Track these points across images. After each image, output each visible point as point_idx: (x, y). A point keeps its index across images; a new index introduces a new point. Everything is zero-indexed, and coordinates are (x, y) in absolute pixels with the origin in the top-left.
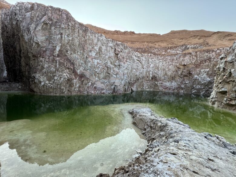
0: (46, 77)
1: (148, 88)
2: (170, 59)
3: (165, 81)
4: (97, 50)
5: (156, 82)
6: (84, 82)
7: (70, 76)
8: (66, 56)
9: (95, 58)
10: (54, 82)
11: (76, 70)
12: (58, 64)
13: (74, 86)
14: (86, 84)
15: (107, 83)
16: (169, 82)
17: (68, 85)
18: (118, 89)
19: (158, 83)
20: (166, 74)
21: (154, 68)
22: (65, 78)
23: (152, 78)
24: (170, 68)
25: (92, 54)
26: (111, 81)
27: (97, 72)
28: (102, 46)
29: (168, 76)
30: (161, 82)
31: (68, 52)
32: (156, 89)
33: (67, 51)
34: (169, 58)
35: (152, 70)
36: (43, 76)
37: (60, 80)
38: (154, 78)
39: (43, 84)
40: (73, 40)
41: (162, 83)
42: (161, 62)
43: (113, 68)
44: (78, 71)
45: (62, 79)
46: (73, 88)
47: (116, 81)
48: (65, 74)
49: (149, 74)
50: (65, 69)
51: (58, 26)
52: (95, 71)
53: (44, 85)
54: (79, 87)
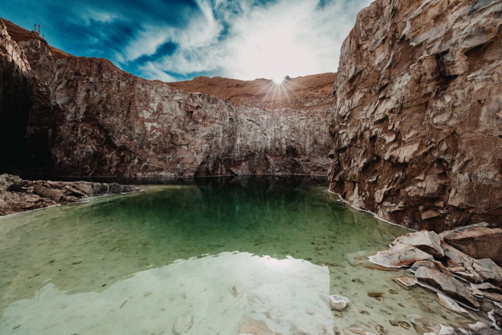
0: (64, 152)
1: (280, 170)
2: (321, 113)
3: (314, 155)
4: (155, 108)
5: (296, 159)
6: (126, 159)
7: (99, 150)
8: (97, 120)
9: (149, 121)
10: (73, 159)
11: (113, 140)
12: (79, 132)
13: (107, 164)
14: (129, 162)
15: (170, 160)
16: (323, 156)
17: (96, 163)
18: (185, 169)
19: (300, 160)
20: (315, 142)
21: (289, 133)
22: (89, 153)
23: (287, 151)
24: (324, 129)
25: (143, 114)
26: (178, 156)
27: (152, 142)
28: (162, 102)
29: (320, 145)
30: (307, 158)
31: (100, 115)
32: (296, 173)
33: (98, 114)
34: (320, 110)
35: (286, 137)
36: (61, 151)
37: (82, 154)
38: (292, 151)
39: (59, 161)
40: (108, 97)
41: (308, 160)
42: (303, 119)
43: (182, 135)
44: (117, 142)
45: (84, 153)
46: (106, 168)
47: (186, 156)
48: (89, 147)
49: (279, 144)
50: (91, 139)
51: (85, 81)
52: (148, 141)
53: (60, 163)
54: (118, 166)
